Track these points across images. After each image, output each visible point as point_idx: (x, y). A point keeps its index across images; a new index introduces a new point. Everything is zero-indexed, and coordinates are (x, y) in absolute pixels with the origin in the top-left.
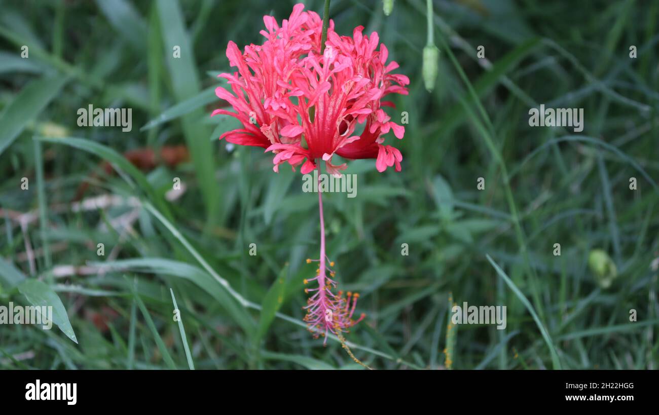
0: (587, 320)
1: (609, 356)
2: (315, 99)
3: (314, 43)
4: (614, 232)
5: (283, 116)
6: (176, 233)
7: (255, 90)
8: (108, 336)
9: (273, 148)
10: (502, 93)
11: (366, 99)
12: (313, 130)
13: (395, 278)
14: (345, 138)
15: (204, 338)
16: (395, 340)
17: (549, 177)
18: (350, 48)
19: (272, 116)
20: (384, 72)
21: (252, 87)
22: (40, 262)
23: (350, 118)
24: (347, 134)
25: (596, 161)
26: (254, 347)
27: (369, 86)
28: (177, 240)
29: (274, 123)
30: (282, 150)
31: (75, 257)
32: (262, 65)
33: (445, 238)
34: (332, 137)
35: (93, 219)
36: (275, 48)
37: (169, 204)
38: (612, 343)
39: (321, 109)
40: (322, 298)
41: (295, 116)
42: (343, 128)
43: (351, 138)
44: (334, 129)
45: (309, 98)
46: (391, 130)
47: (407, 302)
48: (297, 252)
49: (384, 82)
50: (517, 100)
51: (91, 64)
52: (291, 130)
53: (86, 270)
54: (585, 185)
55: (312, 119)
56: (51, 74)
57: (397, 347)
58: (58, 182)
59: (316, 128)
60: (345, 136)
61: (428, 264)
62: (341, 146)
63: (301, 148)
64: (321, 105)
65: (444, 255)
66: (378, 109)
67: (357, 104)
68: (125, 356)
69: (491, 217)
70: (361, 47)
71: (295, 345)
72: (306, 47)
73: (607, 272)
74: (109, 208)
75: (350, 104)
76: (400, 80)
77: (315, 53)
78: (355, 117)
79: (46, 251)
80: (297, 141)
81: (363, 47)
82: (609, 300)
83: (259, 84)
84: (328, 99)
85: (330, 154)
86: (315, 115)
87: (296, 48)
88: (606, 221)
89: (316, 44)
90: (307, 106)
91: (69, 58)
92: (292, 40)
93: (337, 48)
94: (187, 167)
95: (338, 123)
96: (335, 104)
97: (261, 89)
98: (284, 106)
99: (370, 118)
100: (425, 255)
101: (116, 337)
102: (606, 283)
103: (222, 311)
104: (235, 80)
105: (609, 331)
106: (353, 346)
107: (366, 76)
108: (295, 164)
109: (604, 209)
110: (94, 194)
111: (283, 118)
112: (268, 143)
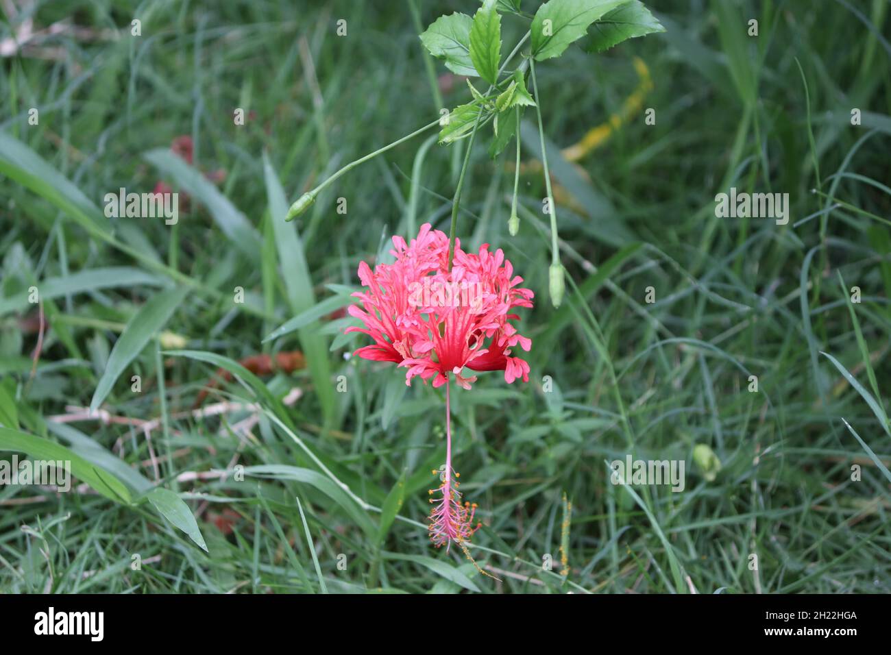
0: (694, 512)
1: (715, 545)
2: (445, 315)
3: (441, 261)
4: (715, 427)
5: (414, 332)
6: (297, 440)
7: (386, 308)
8: (231, 539)
9: (406, 363)
10: (605, 294)
11: (493, 314)
12: (443, 345)
13: (506, 477)
14: (475, 352)
15: (325, 538)
16: (509, 535)
17: (652, 374)
18: (477, 265)
19: (404, 333)
20: (510, 287)
21: (384, 304)
22: (163, 466)
23: (479, 332)
24: (476, 348)
25: (697, 357)
26: (375, 548)
27: (496, 301)
28: (298, 446)
29: (406, 339)
30: (414, 365)
31: (198, 462)
32: (392, 284)
33: (555, 437)
34: (462, 351)
35: (213, 424)
36: (405, 268)
37: (286, 408)
38: (717, 535)
39: (451, 325)
40: (446, 507)
41: (426, 332)
42: (472, 341)
43: (478, 351)
44: (464, 342)
45: (439, 314)
46: (519, 343)
47: (520, 500)
48: (412, 456)
49: (510, 296)
50: (620, 300)
51: (206, 272)
52: (423, 346)
53: (207, 475)
54: (686, 383)
55: (442, 333)
56: (171, 285)
57: (511, 542)
58: (179, 390)
59: (446, 342)
60: (473, 350)
61: (540, 461)
62: (471, 359)
63: (431, 362)
64: (450, 321)
65: (555, 453)
66: (505, 322)
67: (485, 319)
68: (251, 560)
69: (599, 416)
70: (487, 264)
71: (414, 543)
72: (435, 266)
73: (712, 466)
74: (228, 413)
75: (479, 319)
76: (525, 294)
77: (443, 270)
78: (483, 331)
79: (169, 457)
80: (427, 355)
81: (489, 263)
82: (715, 493)
83: (390, 302)
84: (456, 314)
85: (460, 367)
86: (445, 330)
87: (425, 267)
88: (708, 415)
89: (444, 262)
90: (437, 322)
91: (185, 270)
92: (421, 260)
93: (464, 265)
94: (302, 373)
95: (467, 338)
96: (464, 318)
97: (392, 305)
98: (415, 323)
99: (498, 331)
100: (536, 453)
101: (240, 539)
102: (711, 477)
103: (341, 512)
104: (367, 299)
105: (713, 523)
106: (471, 545)
107: (492, 292)
108: (428, 378)
109: (706, 403)
110: (215, 401)
111: (414, 334)
112: (399, 359)
